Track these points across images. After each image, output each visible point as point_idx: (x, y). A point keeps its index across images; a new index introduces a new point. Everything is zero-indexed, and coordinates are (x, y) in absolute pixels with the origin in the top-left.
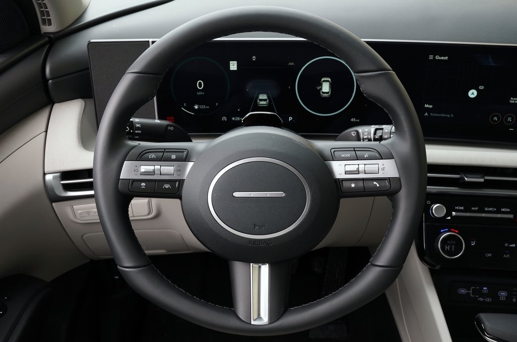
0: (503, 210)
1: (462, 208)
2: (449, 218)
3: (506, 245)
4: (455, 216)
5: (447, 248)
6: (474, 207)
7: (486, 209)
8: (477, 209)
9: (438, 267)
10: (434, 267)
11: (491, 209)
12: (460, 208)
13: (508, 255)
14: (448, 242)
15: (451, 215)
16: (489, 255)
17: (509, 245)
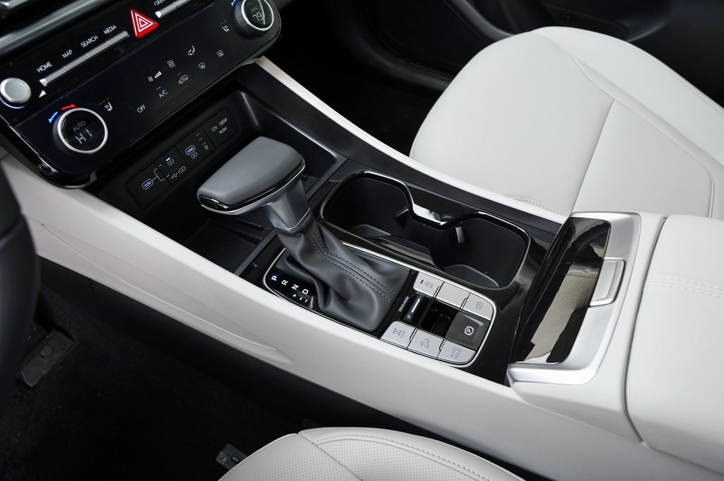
0: (107, 31)
1: (49, 65)
2: (43, 93)
3: (151, 79)
4: (50, 84)
5: (81, 138)
6: (65, 51)
7: (84, 45)
8: (70, 52)
9: (93, 178)
10: (89, 181)
11: (90, 41)
12: (45, 67)
13: (163, 92)
14: (75, 129)
15: (41, 87)
16: (142, 109)
17: (154, 78)
